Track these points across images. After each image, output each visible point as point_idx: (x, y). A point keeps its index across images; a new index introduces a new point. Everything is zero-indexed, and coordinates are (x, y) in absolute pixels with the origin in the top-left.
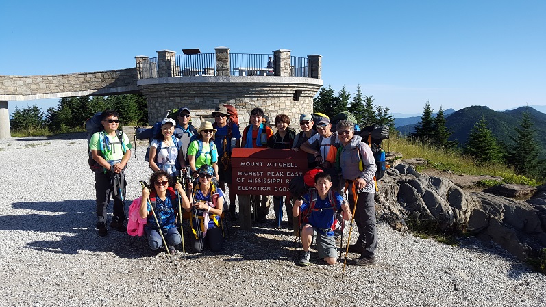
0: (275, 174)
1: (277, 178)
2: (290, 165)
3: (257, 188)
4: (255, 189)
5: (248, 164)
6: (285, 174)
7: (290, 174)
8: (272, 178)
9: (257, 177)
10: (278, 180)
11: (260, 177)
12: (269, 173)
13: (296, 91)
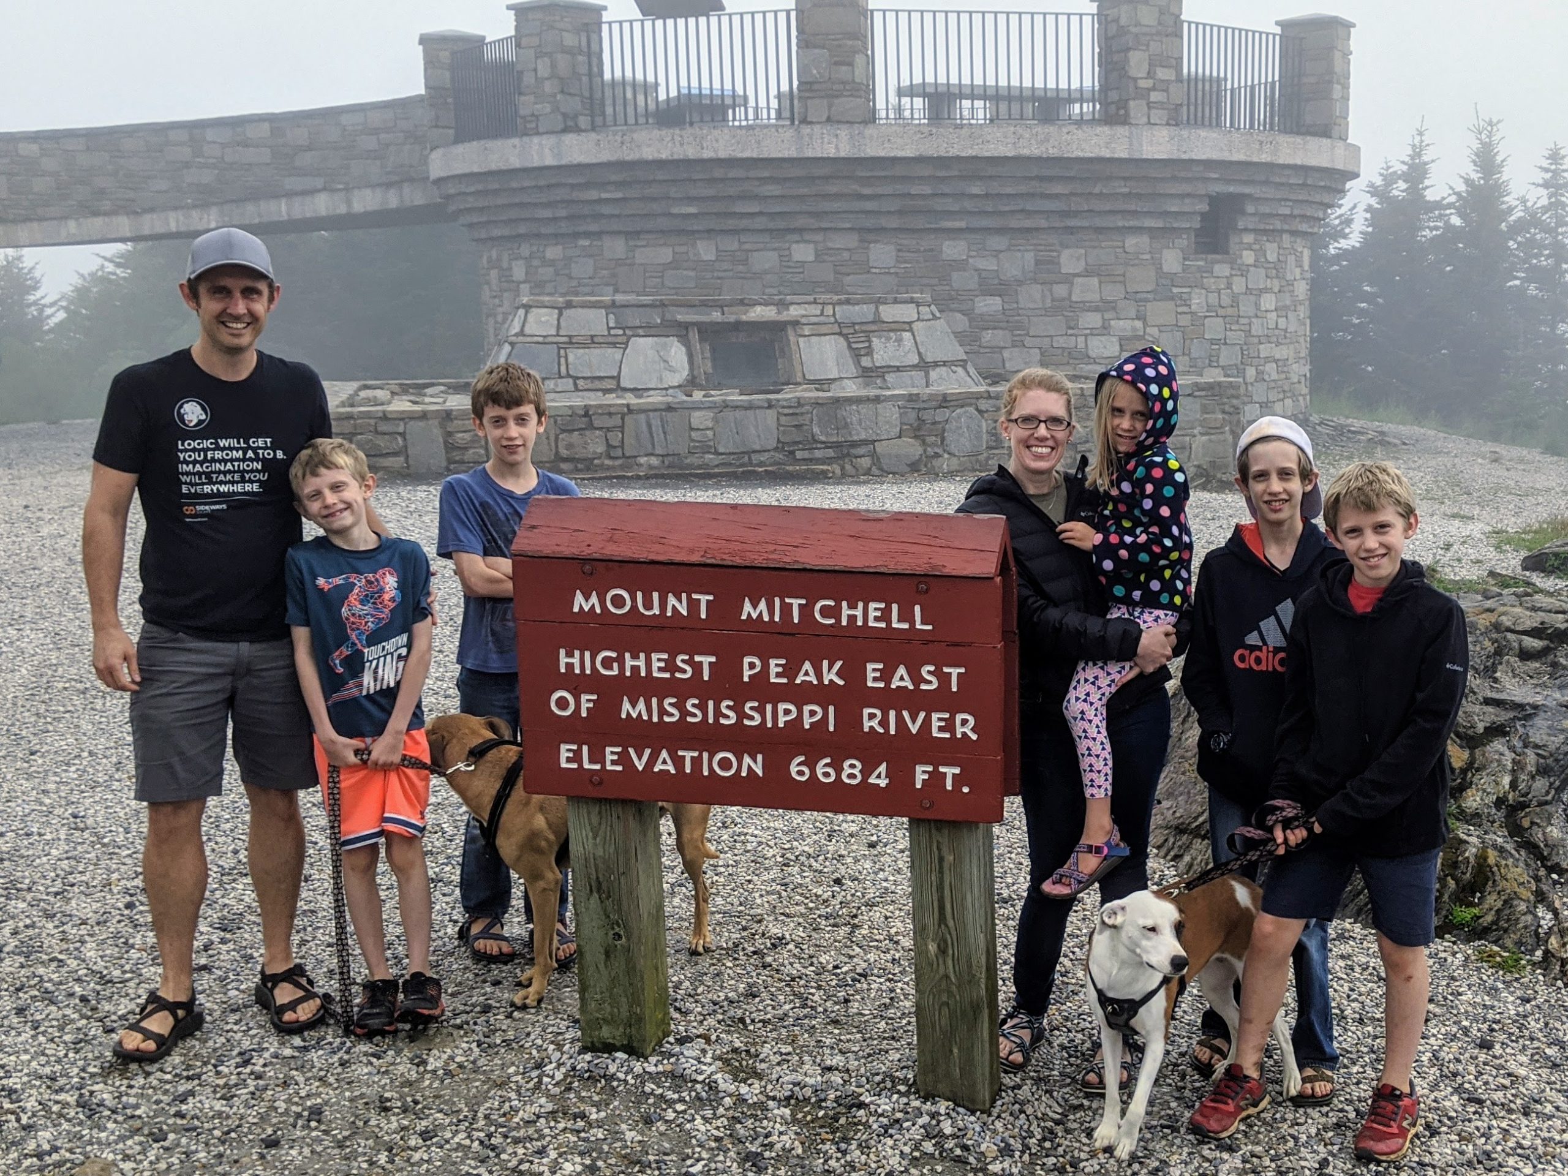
0: (790, 671)
1: (801, 695)
2: (885, 616)
3: (679, 762)
4: (664, 764)
5: (618, 601)
6: (853, 673)
7: (886, 675)
8: (776, 695)
9: (679, 690)
10: (811, 714)
11: (695, 687)
12: (749, 666)
13: (1215, 201)
